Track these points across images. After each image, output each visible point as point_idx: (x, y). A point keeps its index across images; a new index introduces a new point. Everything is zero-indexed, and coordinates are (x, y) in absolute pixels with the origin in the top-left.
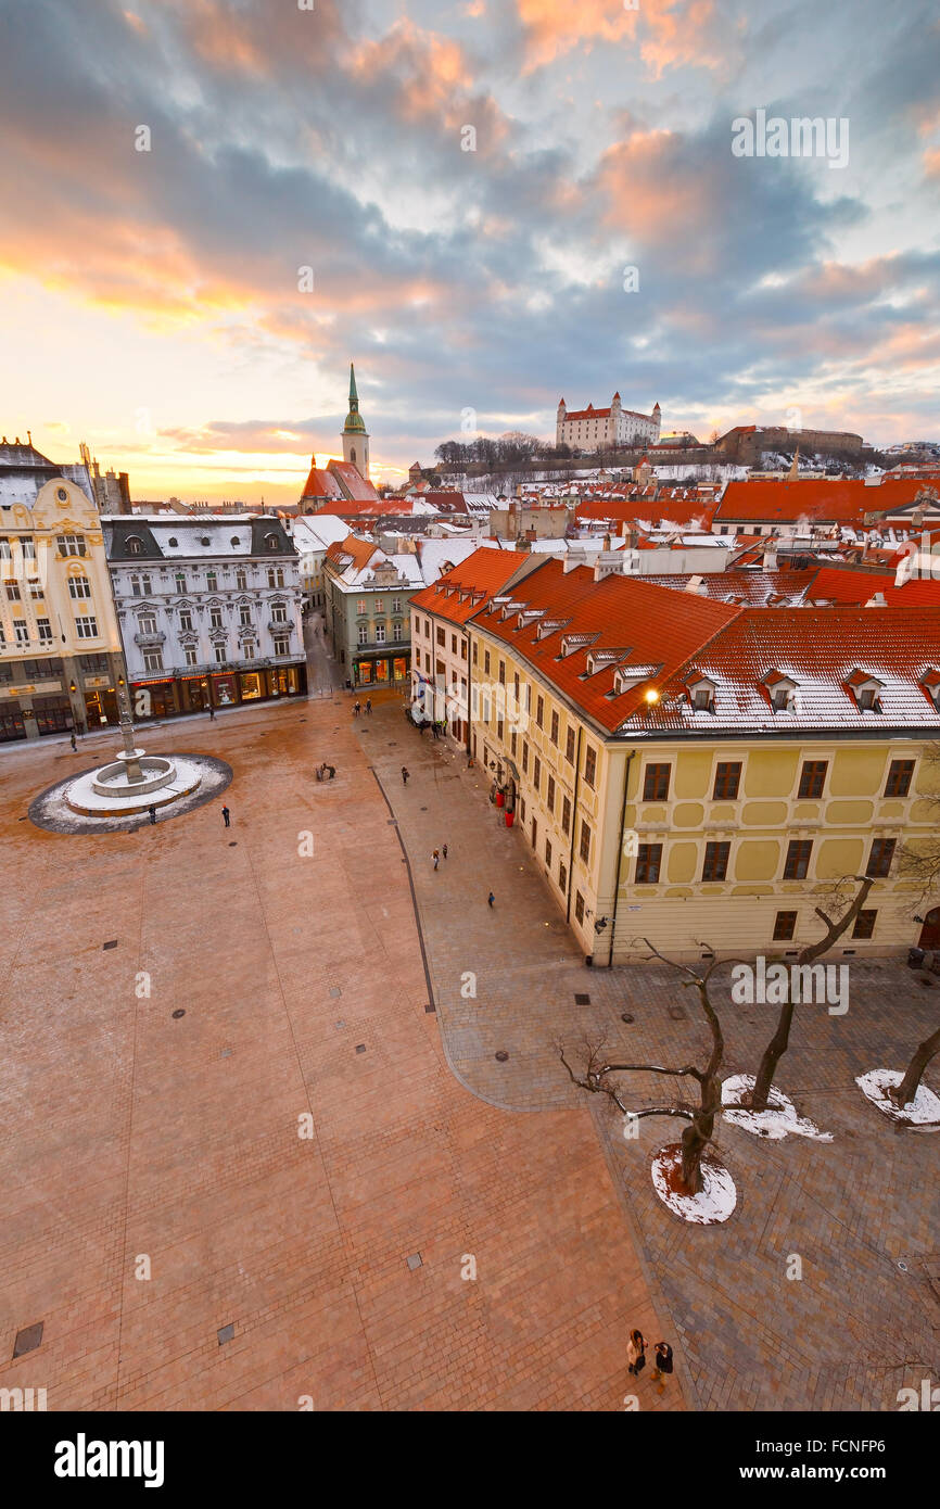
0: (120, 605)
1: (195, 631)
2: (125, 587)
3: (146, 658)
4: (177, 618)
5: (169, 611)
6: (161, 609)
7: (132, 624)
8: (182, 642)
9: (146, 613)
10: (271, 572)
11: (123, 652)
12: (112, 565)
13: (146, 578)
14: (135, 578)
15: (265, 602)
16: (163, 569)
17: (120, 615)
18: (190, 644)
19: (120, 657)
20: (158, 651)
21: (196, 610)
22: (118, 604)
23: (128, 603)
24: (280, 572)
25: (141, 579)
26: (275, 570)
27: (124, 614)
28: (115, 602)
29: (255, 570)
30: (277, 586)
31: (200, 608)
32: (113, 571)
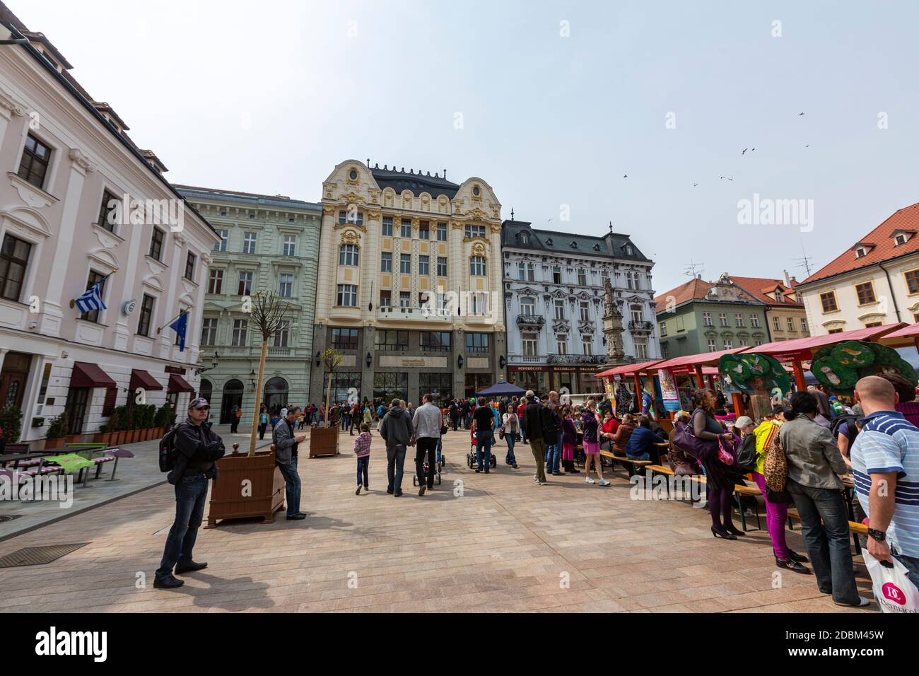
0: (509, 286)
1: (567, 322)
2: (514, 272)
3: (524, 342)
4: (553, 306)
5: (546, 298)
6: (541, 296)
7: (516, 307)
8: (555, 330)
9: (528, 295)
10: (629, 276)
11: (506, 333)
12: (505, 249)
13: (530, 266)
14: (522, 265)
15: (626, 302)
16: (545, 259)
17: (506, 295)
18: (563, 333)
19: (502, 338)
20: (534, 336)
21: (568, 301)
22: (506, 284)
23: (515, 286)
24: (636, 276)
25: (526, 266)
26: (633, 273)
27: (510, 295)
28: (504, 283)
29: (617, 271)
30: (634, 287)
31: (572, 300)
32: (505, 255)
